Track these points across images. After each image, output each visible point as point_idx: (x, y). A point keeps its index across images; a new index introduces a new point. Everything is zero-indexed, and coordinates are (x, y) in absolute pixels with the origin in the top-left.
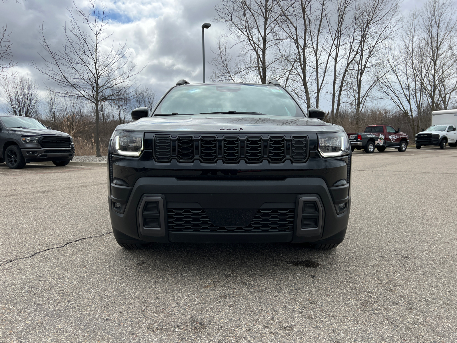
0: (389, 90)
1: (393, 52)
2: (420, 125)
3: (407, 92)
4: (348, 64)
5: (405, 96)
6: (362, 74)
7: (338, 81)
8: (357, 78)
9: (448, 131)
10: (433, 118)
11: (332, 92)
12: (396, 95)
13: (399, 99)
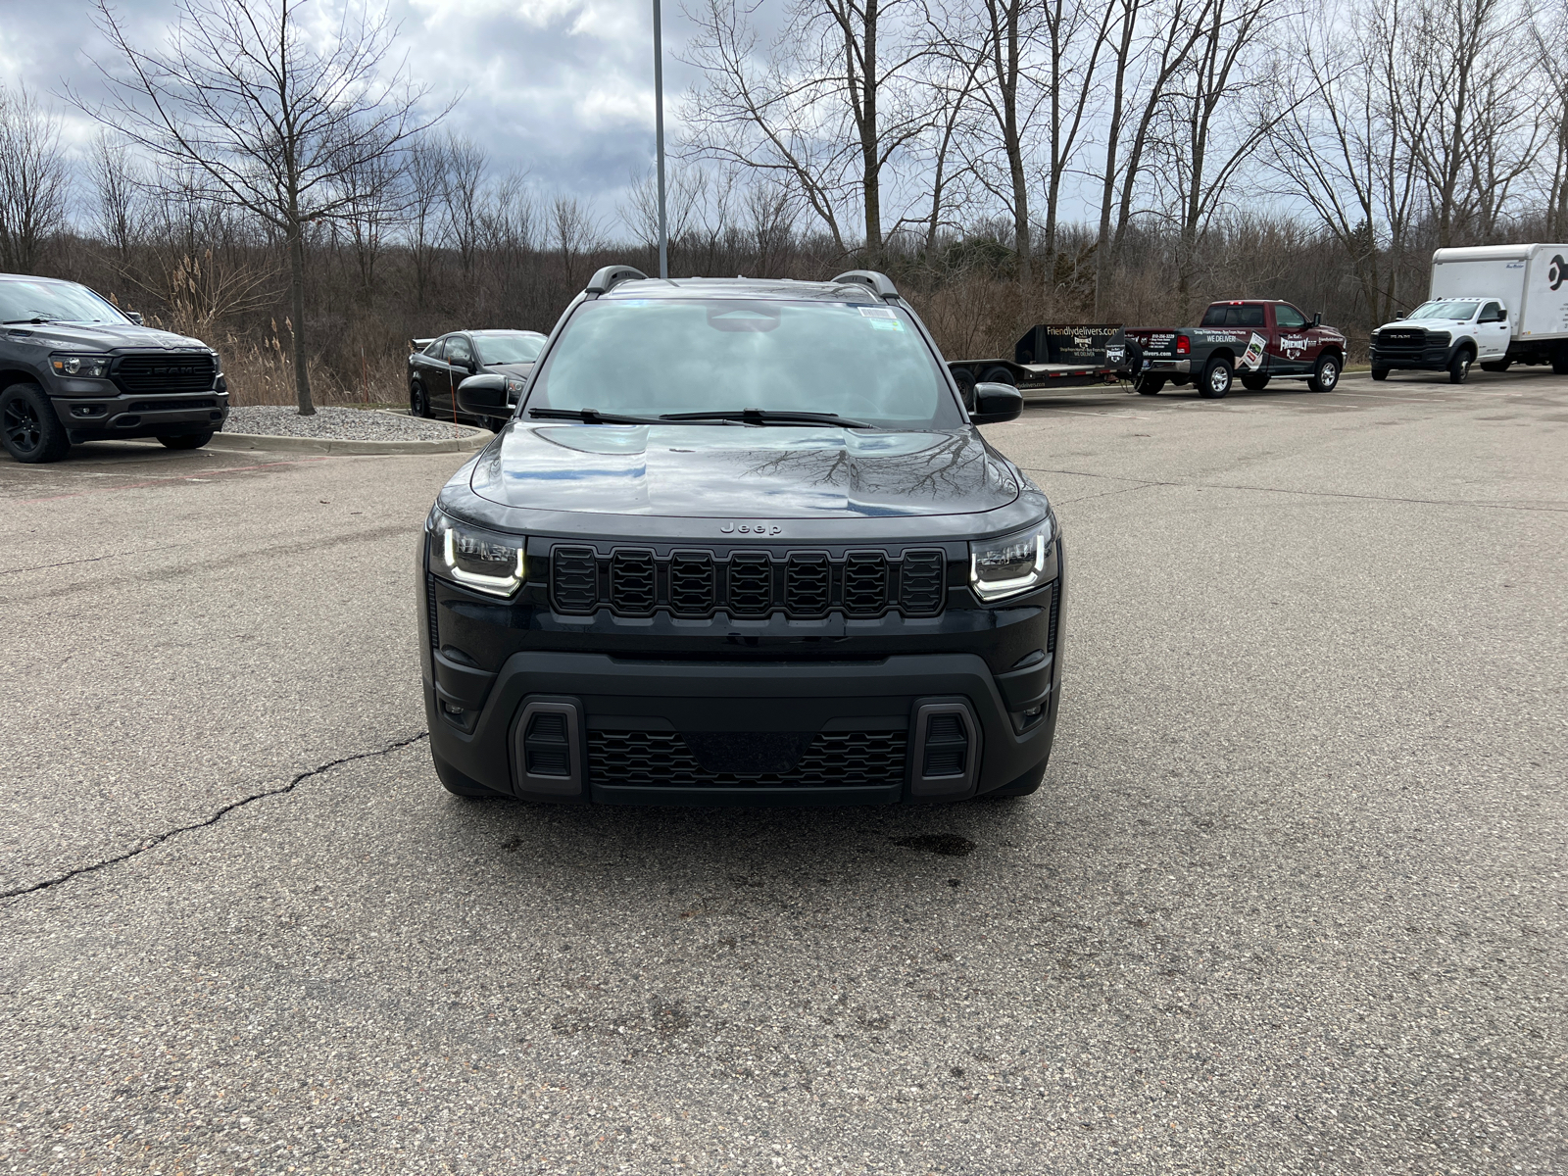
0: (1302, 161)
1: (1328, 24)
2: (1396, 289)
3: (1360, 171)
4: (1165, 75)
5: (1356, 185)
6: (1210, 106)
7: (1127, 133)
8: (1194, 123)
9: (1479, 322)
10: (1438, 272)
11: (1104, 174)
12: (1323, 182)
13: (1332, 197)
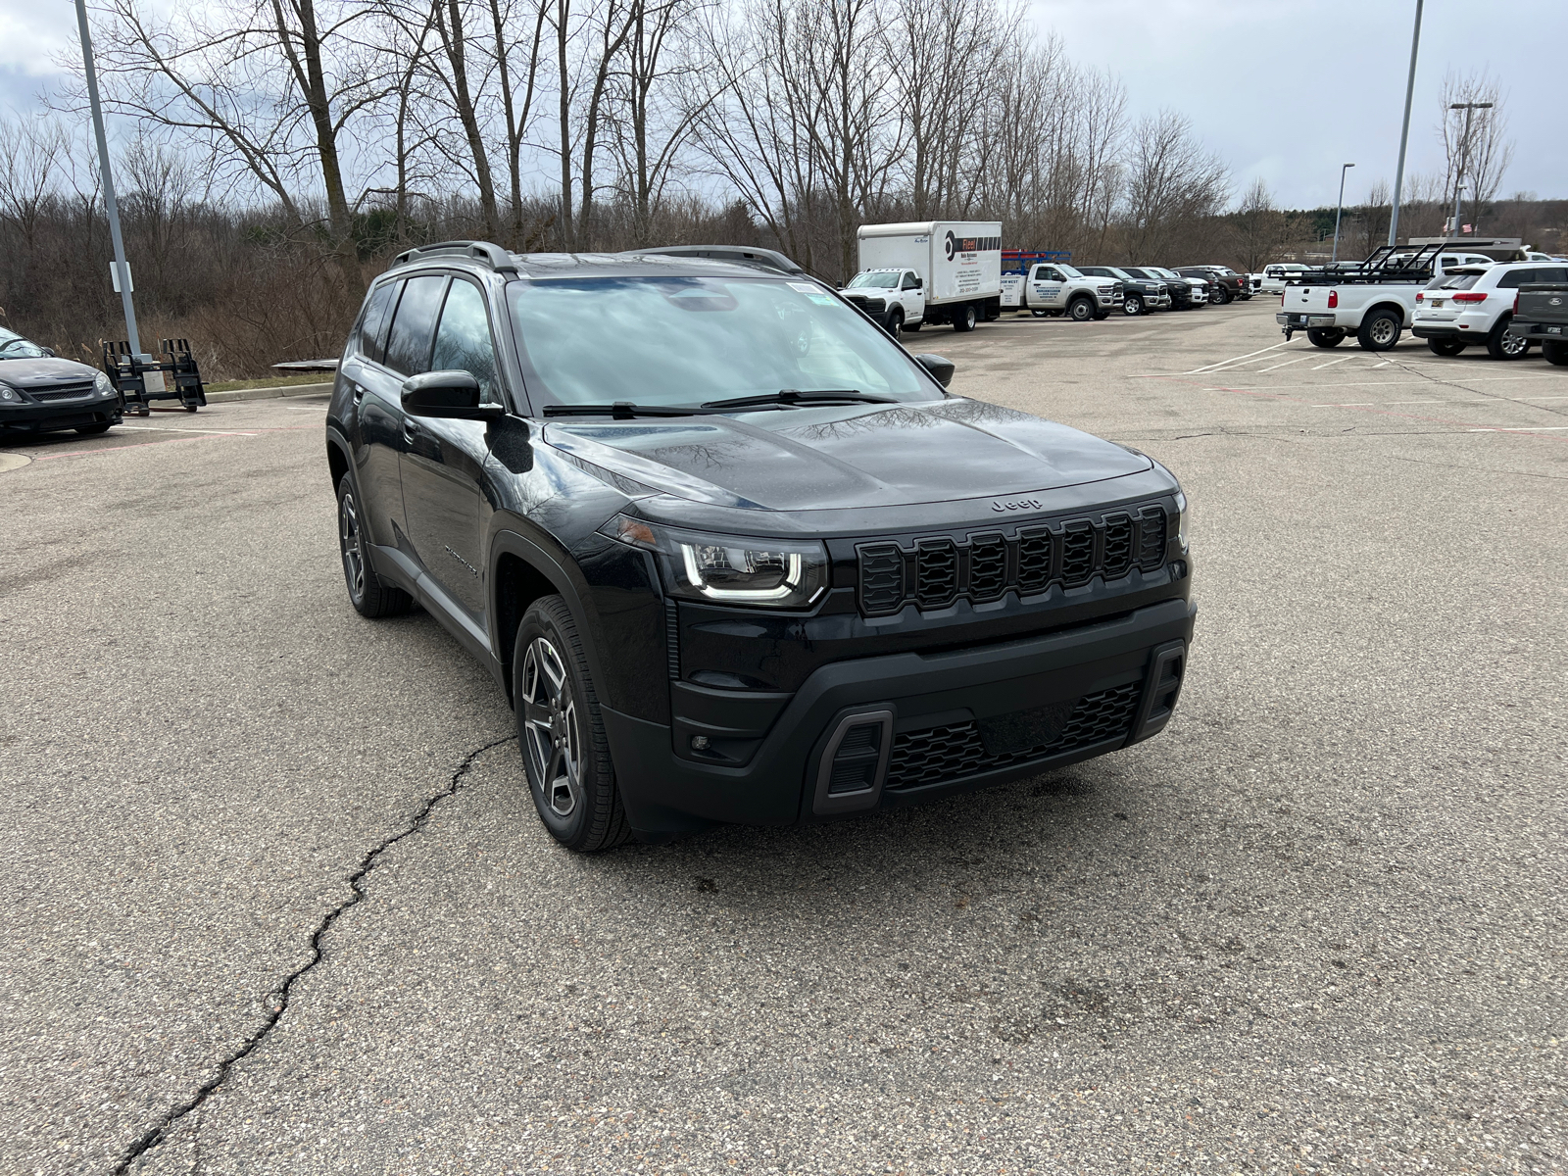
0: (721, 143)
1: (725, 17)
2: (813, 262)
3: (771, 155)
4: (608, 54)
5: (769, 167)
6: (644, 88)
7: (578, 109)
8: (633, 102)
9: (903, 289)
10: (863, 246)
11: (559, 147)
12: (742, 163)
13: (752, 178)
